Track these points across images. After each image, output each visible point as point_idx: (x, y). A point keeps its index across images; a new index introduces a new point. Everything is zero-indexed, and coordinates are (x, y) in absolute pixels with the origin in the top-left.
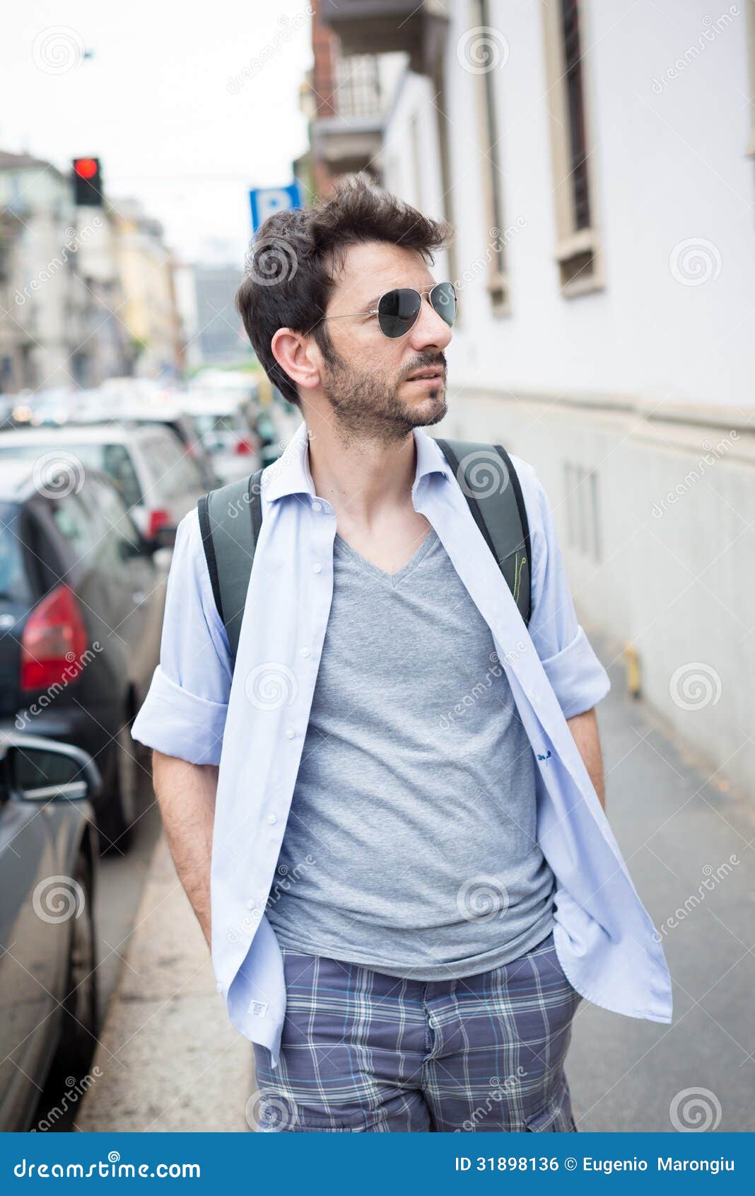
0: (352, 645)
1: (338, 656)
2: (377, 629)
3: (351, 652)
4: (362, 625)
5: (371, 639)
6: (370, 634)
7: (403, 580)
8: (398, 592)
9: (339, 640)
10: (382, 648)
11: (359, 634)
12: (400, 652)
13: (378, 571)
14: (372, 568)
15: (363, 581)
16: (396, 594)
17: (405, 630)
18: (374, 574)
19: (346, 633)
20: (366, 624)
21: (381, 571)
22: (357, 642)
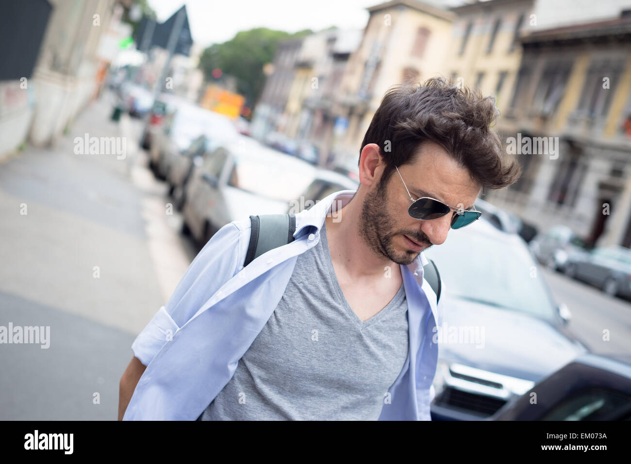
0: (319, 357)
1: (309, 361)
2: (339, 352)
3: (317, 361)
4: (331, 346)
5: (333, 357)
6: (334, 354)
7: (367, 328)
8: (363, 334)
9: (313, 351)
10: (336, 366)
11: (327, 351)
12: (345, 372)
13: (356, 317)
14: (352, 314)
15: (344, 320)
16: (361, 335)
17: (355, 359)
18: (353, 318)
19: (320, 348)
20: (333, 347)
21: (357, 318)
22: (324, 356)
